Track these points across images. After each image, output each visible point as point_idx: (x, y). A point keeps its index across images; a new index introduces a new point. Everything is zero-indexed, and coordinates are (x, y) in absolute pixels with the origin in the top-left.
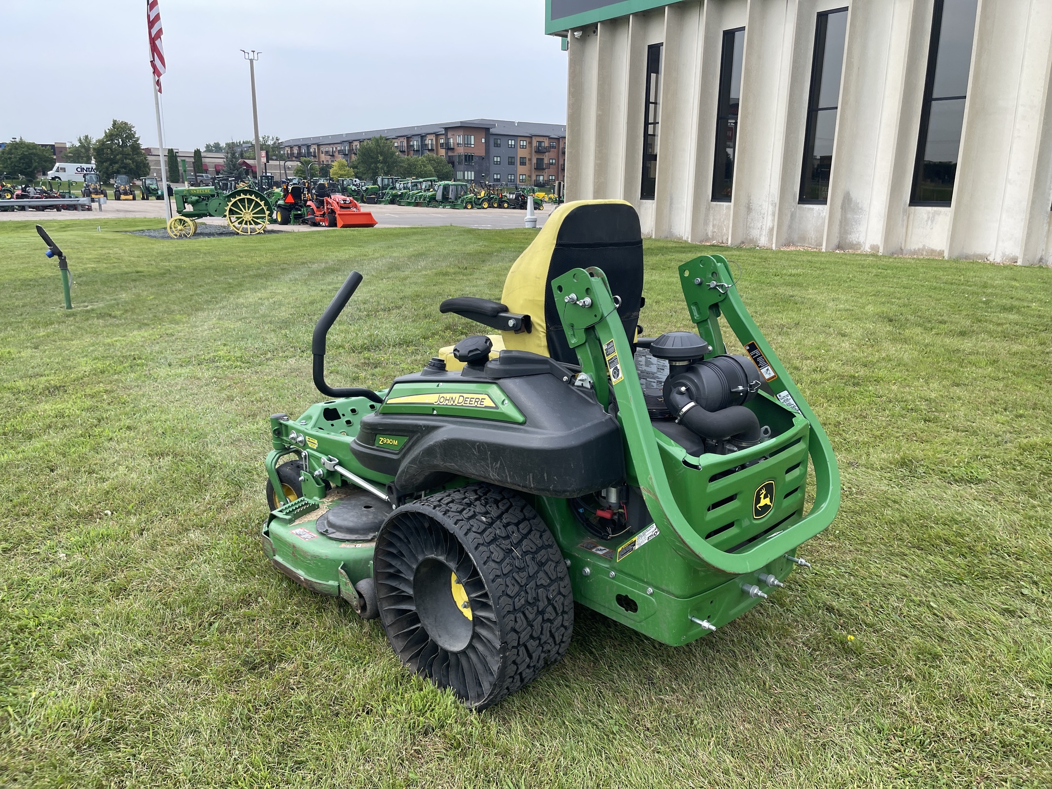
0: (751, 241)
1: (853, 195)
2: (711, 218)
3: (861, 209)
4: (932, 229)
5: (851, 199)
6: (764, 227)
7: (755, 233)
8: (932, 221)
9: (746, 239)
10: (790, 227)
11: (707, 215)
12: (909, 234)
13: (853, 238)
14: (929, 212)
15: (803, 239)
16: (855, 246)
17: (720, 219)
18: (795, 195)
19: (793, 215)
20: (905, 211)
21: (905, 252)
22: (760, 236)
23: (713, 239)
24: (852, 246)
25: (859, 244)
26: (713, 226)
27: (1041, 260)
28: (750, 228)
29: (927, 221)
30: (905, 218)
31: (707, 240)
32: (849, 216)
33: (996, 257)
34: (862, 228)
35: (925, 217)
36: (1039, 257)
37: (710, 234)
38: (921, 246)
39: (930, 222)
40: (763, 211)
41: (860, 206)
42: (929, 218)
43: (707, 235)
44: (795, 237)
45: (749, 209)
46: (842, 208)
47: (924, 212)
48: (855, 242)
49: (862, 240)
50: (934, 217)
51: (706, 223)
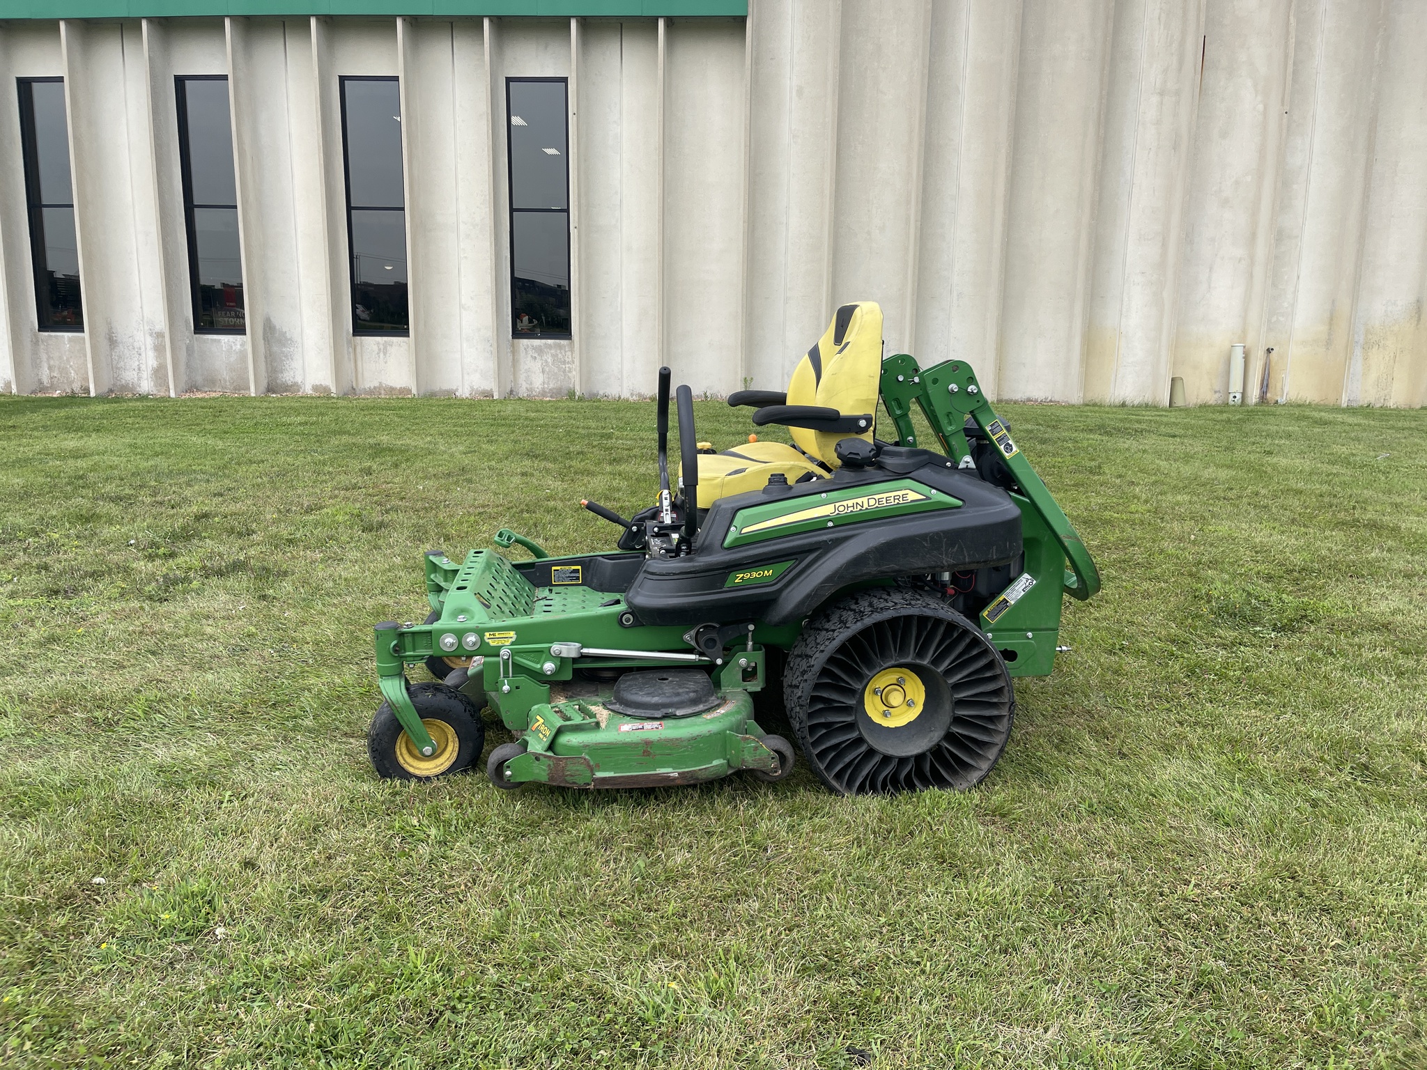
0: (125, 388)
1: (277, 322)
2: (44, 357)
3: (290, 339)
4: (386, 363)
5: (275, 327)
6: (143, 367)
7: (129, 376)
8: (385, 354)
9: (114, 385)
10: (188, 366)
11: (35, 353)
12: (360, 369)
13: (287, 377)
14: (378, 343)
15: (211, 382)
16: (294, 387)
17: (60, 358)
18: (187, 321)
19: (190, 350)
20: (349, 342)
21: (358, 392)
22: (139, 379)
23: (53, 387)
24: (287, 388)
25: (295, 384)
26: (50, 368)
27: (511, 391)
28: (117, 368)
29: (378, 353)
30: (351, 350)
31: (43, 389)
32: (275, 349)
33: (464, 392)
34: (296, 364)
35: (375, 348)
36: (508, 390)
37: (46, 381)
38: (377, 385)
39: (382, 355)
40: (136, 345)
41: (288, 335)
42: (380, 350)
43: (41, 382)
44: (199, 380)
45: (112, 342)
46: (264, 339)
47: (372, 343)
48: (290, 383)
49: (299, 379)
50: (385, 348)
51: (36, 365)
